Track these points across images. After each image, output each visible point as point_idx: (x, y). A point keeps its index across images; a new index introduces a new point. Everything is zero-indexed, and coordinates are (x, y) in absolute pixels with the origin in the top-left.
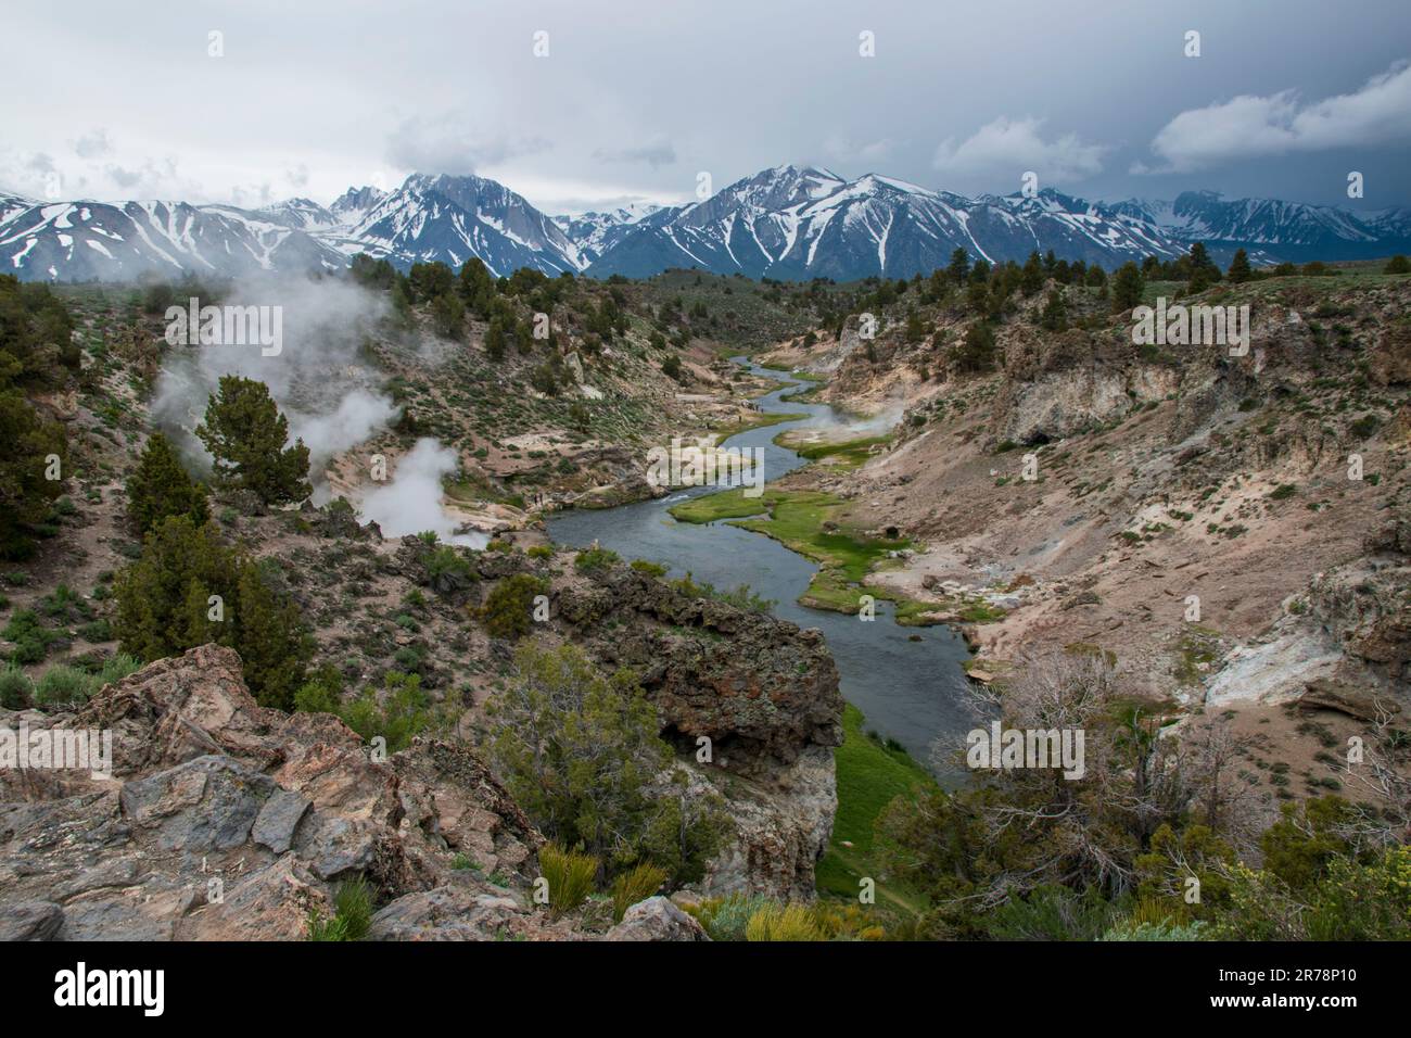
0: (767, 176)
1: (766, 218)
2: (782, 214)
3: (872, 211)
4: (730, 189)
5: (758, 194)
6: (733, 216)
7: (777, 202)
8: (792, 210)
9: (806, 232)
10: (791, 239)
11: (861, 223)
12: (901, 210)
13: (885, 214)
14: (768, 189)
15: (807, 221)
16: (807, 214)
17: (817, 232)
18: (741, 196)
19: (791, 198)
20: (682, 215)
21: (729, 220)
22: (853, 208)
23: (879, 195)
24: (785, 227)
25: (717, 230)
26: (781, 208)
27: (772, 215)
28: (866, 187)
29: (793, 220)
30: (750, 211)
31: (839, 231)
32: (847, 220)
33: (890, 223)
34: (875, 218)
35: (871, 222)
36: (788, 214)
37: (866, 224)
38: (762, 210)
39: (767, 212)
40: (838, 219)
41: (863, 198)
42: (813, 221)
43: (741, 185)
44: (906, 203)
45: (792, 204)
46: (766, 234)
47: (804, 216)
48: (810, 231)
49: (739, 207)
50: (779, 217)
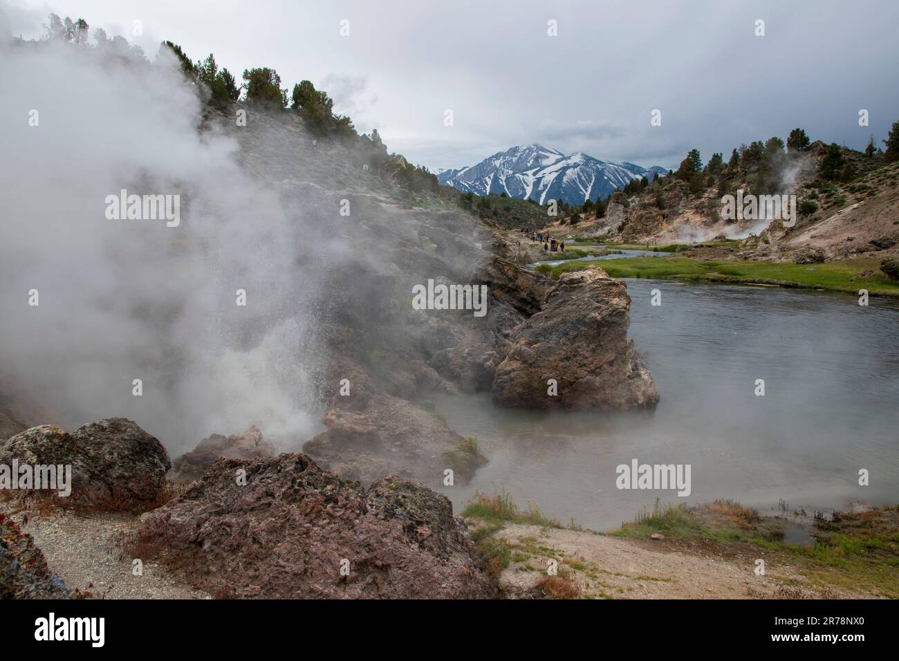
0: (513, 151)
1: (513, 177)
2: (523, 175)
3: (581, 174)
4: (490, 159)
5: (508, 162)
6: (492, 175)
7: (521, 168)
8: (530, 173)
9: (539, 187)
10: (529, 191)
11: (574, 181)
12: (600, 174)
13: (590, 176)
14: (515, 159)
15: (539, 180)
16: (539, 175)
17: (545, 186)
18: (497, 163)
19: (529, 165)
20: (459, 174)
21: (489, 178)
22: (569, 172)
23: (586, 164)
24: (525, 182)
25: (482, 184)
26: (523, 170)
27: (517, 175)
28: (577, 159)
29: (530, 178)
30: (503, 172)
31: (560, 186)
32: (565, 179)
33: (593, 181)
34: (583, 178)
35: (581, 181)
36: (527, 175)
37: (578, 182)
38: (511, 172)
39: (514, 173)
40: (559, 178)
41: (576, 165)
42: (544, 179)
43: (497, 156)
44: (603, 169)
45: (530, 168)
46: (513, 187)
47: (537, 176)
48: (541, 186)
49: (496, 170)
50: (521, 177)
